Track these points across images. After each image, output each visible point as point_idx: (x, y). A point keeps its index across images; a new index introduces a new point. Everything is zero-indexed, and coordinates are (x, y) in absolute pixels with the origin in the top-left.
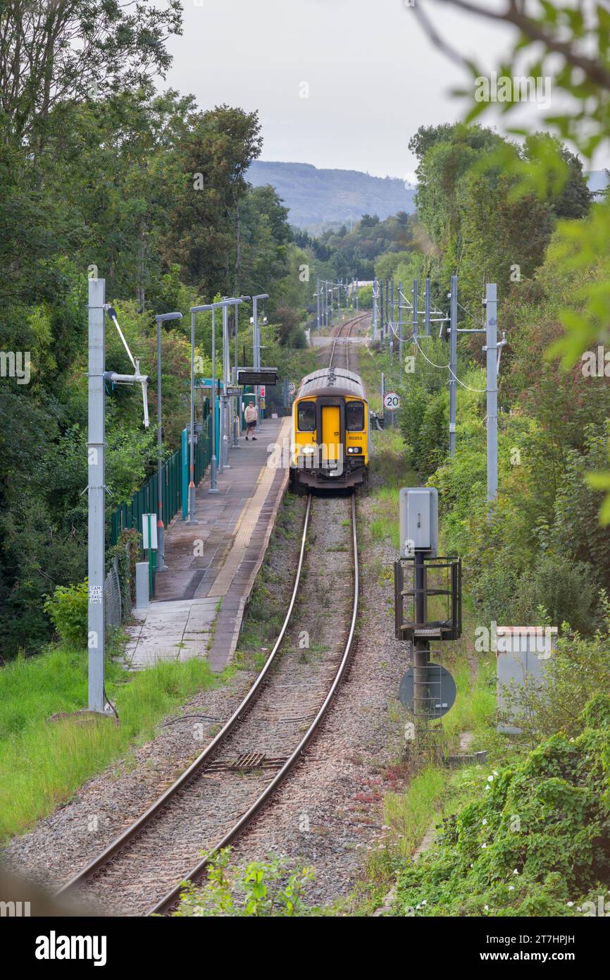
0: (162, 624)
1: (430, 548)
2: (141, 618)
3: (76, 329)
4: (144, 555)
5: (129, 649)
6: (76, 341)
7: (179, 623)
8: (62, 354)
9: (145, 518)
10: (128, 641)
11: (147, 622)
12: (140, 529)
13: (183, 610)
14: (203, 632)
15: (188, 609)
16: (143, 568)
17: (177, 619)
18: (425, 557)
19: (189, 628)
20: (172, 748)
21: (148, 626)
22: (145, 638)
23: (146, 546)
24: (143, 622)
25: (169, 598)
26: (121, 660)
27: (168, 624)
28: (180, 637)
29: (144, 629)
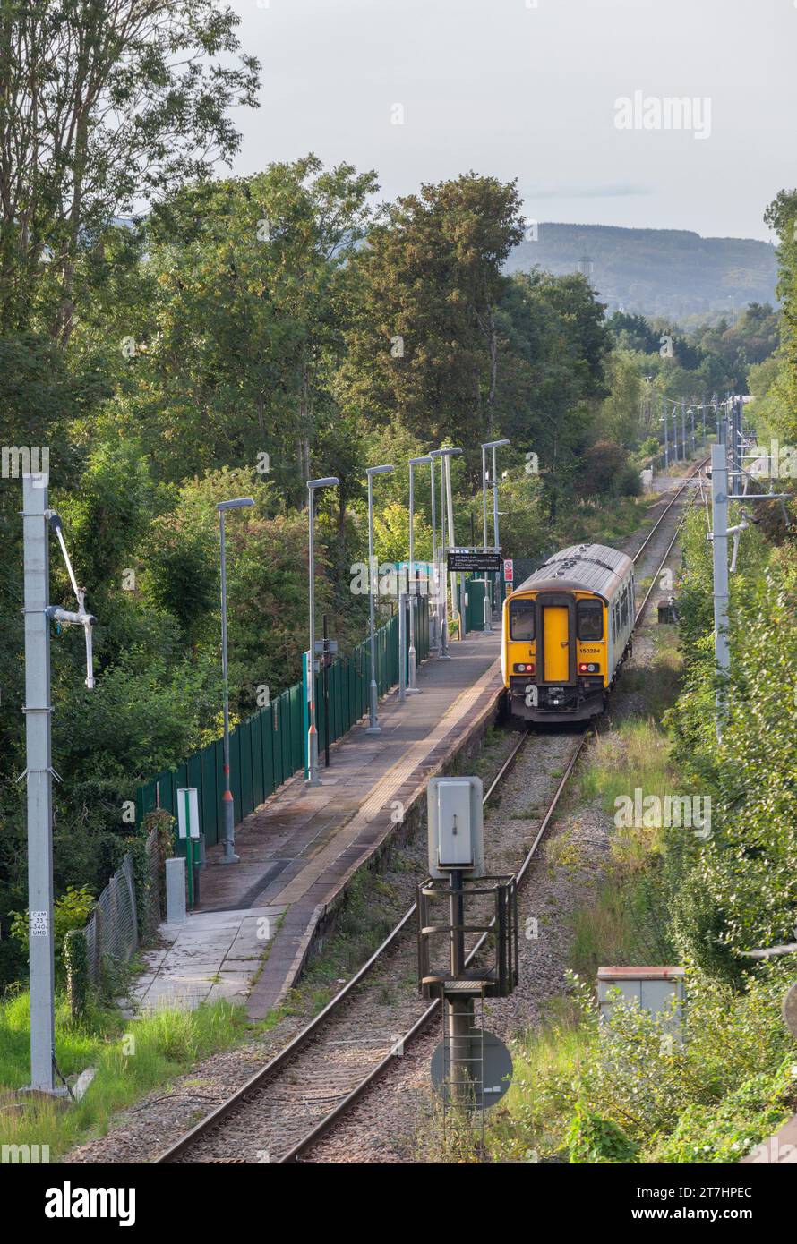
0: (197, 947)
1: (471, 864)
2: (170, 938)
3: (123, 519)
4: (181, 847)
5: (142, 985)
6: (123, 536)
7: (220, 946)
8: (103, 556)
9: (180, 795)
10: (143, 973)
11: (176, 944)
12: (174, 812)
13: (230, 925)
14: (251, 959)
15: (237, 924)
16: (176, 868)
17: (220, 939)
18: (465, 876)
19: (232, 953)
20: (121, 1150)
21: (176, 950)
22: (168, 968)
23: (183, 835)
24: (172, 943)
25: (218, 906)
26: (123, 1002)
27: (206, 947)
28: (216, 967)
29: (170, 955)
